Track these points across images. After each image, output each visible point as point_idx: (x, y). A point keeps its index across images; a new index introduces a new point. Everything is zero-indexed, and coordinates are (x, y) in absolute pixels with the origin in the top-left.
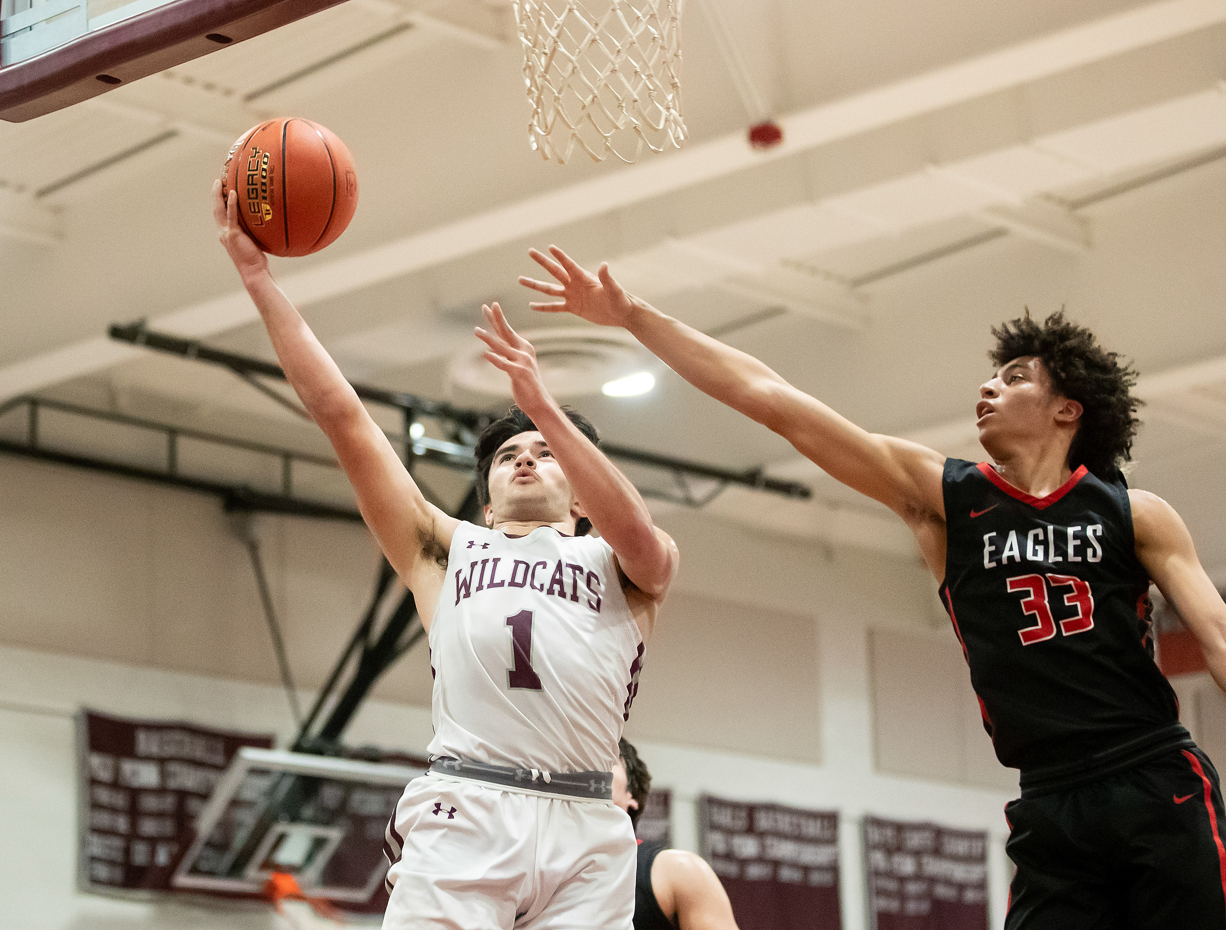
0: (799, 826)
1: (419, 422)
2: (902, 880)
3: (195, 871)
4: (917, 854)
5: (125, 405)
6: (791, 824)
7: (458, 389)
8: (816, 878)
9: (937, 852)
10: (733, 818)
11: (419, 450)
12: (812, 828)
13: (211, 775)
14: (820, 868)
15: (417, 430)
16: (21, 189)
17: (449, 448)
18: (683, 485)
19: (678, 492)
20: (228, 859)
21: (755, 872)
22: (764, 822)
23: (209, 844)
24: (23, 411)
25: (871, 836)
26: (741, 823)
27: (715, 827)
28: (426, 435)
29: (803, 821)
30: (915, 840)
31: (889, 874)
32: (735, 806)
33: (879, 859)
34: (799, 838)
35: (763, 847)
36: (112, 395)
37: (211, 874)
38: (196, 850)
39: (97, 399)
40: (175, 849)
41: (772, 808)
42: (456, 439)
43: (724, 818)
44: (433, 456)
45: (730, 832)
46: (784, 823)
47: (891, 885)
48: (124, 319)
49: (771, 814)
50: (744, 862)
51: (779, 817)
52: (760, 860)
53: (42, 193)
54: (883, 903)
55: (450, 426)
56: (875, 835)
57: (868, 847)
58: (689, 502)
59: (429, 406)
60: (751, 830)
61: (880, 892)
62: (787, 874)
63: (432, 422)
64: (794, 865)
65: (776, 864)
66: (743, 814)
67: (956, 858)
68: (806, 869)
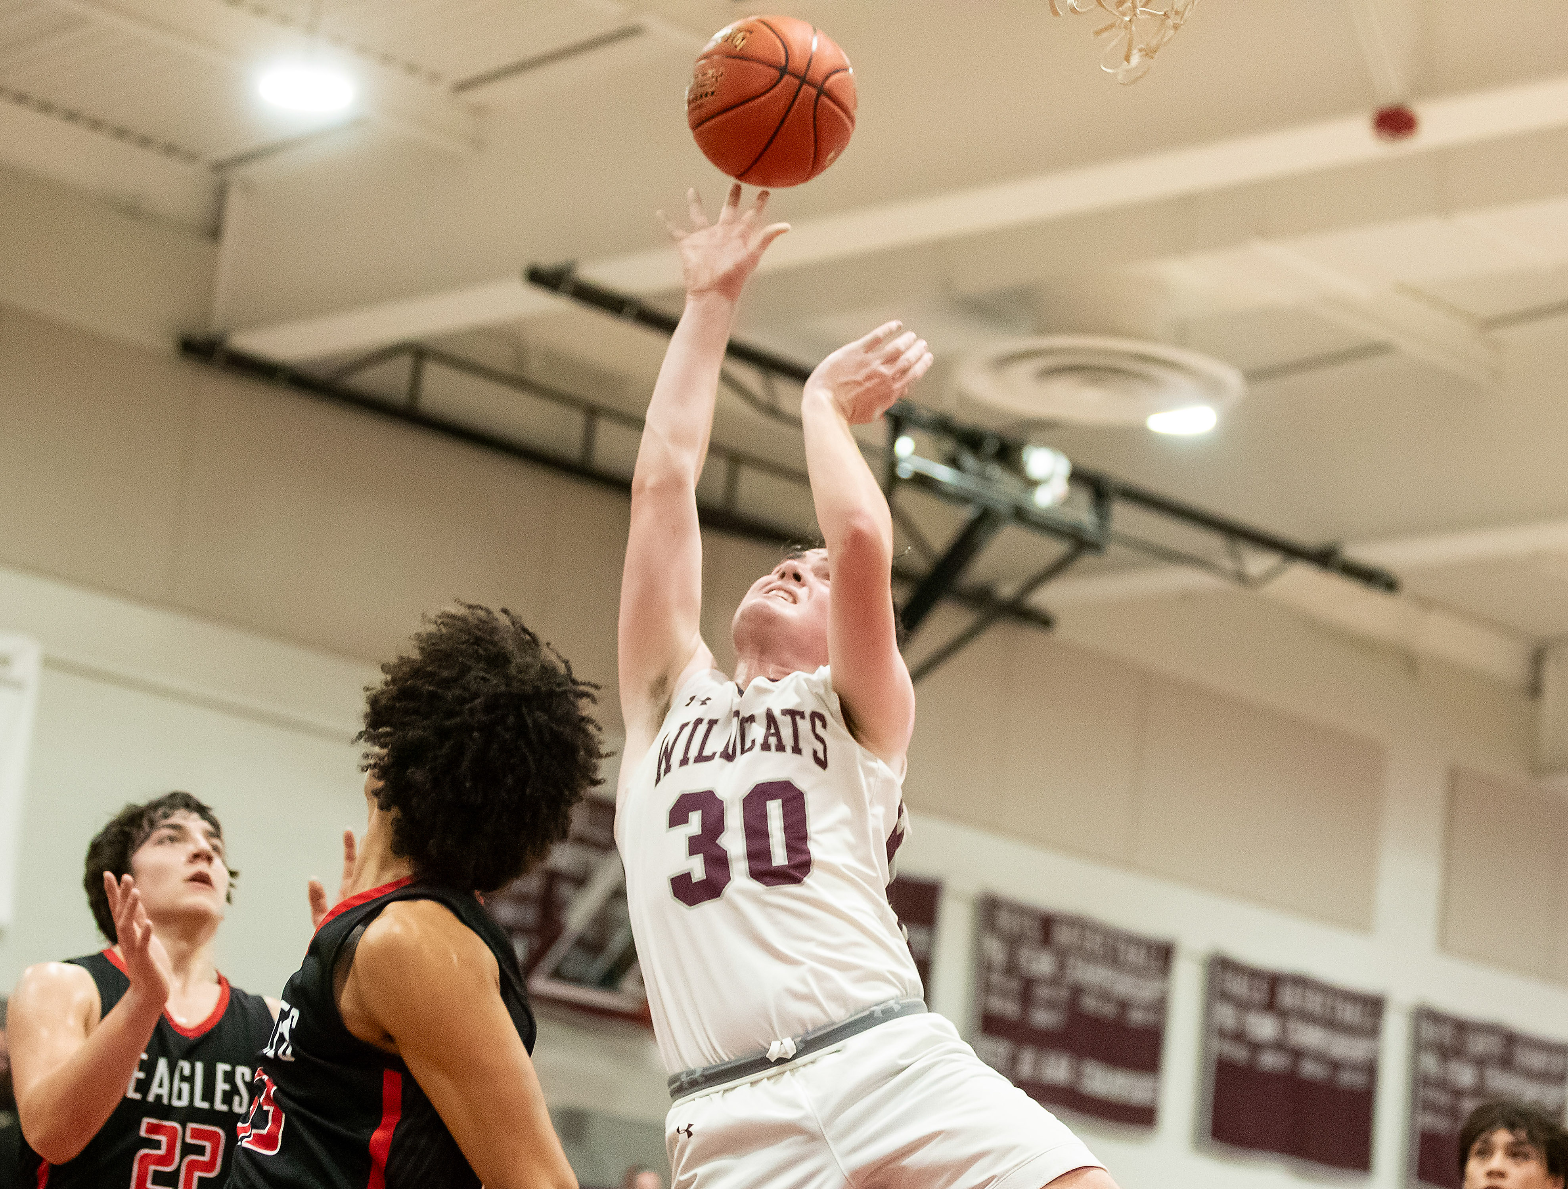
0: (1333, 1008)
1: (908, 435)
2: (1458, 1093)
3: (557, 975)
4: (1481, 1063)
5: (535, 370)
6: (1324, 1005)
7: (963, 399)
8: (1348, 1079)
9: (1506, 1062)
10: (1251, 989)
11: (905, 470)
12: (1349, 1014)
13: (592, 856)
14: (1354, 1067)
15: (905, 446)
16: (434, 77)
17: (943, 473)
18: (1235, 556)
19: (1227, 564)
20: (601, 964)
21: (1270, 1061)
22: (1288, 997)
23: (581, 943)
24: (404, 364)
25: (1424, 1034)
26: (1259, 995)
27: (1225, 996)
28: (917, 452)
29: (1339, 1006)
30: (1480, 1045)
31: (1442, 1084)
32: (1254, 974)
33: (1430, 1063)
34: (1331, 1024)
35: (1284, 1030)
36: (521, 354)
37: (577, 980)
38: (562, 949)
39: (500, 359)
40: (536, 945)
41: (1301, 982)
42: (953, 462)
43: (1239, 987)
44: (922, 481)
45: (1242, 1006)
46: (1314, 1003)
47: (1442, 1099)
48: (548, 259)
49: (1300, 991)
50: (1256, 1047)
51: (1309, 994)
52: (1279, 1046)
53: (463, 87)
54: (1429, 1120)
55: (948, 445)
56: (1429, 1032)
57: (1418, 1046)
58: (1241, 578)
59: (925, 414)
60: (1271, 1005)
61: (1428, 1106)
62: (1310, 1069)
63: (926, 438)
64: (1320, 1057)
65: (1297, 1054)
66: (1265, 986)
67: (1530, 1074)
68: (1336, 1065)
